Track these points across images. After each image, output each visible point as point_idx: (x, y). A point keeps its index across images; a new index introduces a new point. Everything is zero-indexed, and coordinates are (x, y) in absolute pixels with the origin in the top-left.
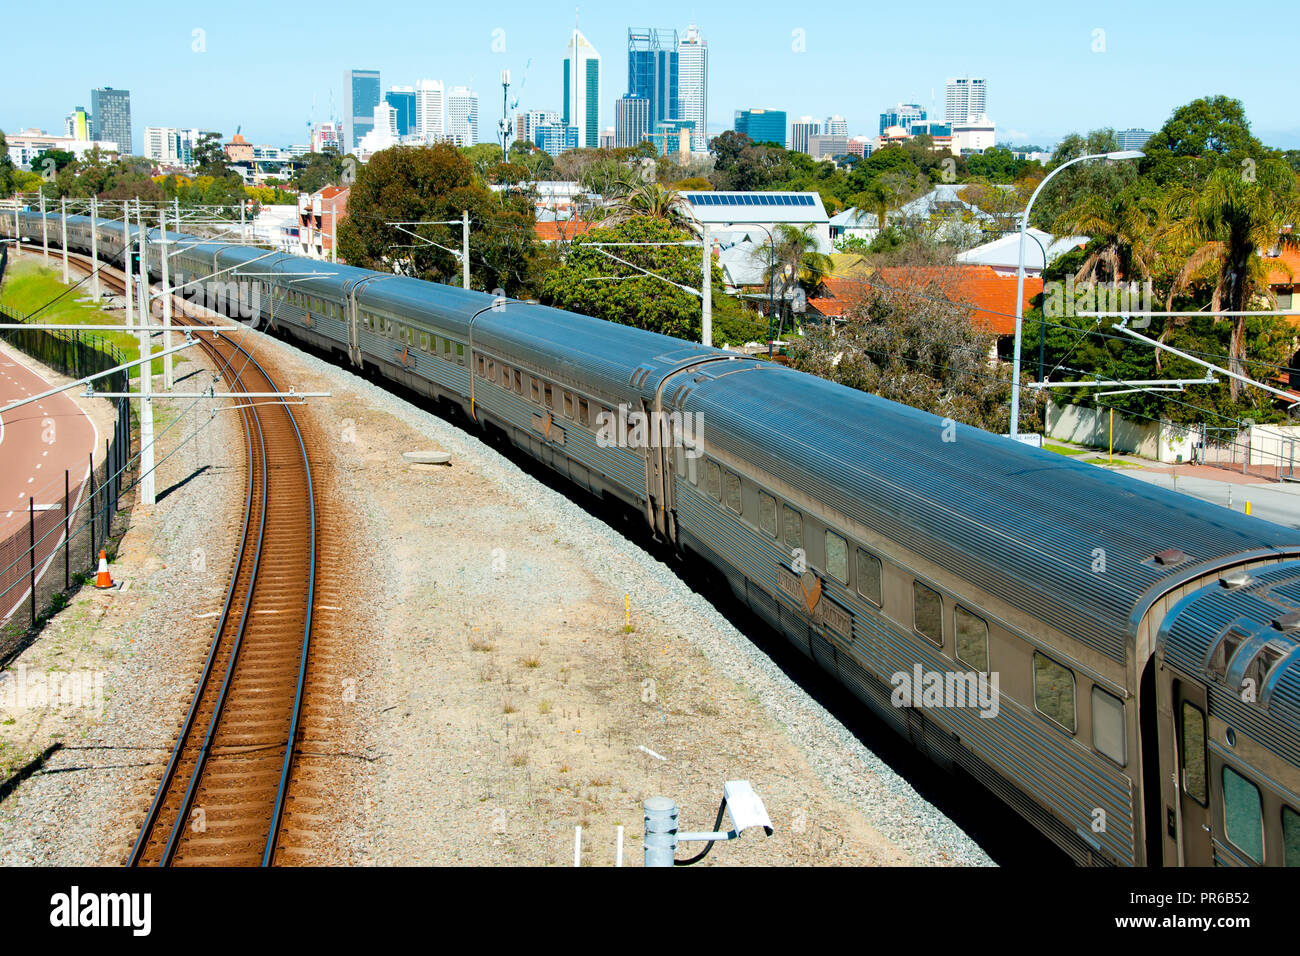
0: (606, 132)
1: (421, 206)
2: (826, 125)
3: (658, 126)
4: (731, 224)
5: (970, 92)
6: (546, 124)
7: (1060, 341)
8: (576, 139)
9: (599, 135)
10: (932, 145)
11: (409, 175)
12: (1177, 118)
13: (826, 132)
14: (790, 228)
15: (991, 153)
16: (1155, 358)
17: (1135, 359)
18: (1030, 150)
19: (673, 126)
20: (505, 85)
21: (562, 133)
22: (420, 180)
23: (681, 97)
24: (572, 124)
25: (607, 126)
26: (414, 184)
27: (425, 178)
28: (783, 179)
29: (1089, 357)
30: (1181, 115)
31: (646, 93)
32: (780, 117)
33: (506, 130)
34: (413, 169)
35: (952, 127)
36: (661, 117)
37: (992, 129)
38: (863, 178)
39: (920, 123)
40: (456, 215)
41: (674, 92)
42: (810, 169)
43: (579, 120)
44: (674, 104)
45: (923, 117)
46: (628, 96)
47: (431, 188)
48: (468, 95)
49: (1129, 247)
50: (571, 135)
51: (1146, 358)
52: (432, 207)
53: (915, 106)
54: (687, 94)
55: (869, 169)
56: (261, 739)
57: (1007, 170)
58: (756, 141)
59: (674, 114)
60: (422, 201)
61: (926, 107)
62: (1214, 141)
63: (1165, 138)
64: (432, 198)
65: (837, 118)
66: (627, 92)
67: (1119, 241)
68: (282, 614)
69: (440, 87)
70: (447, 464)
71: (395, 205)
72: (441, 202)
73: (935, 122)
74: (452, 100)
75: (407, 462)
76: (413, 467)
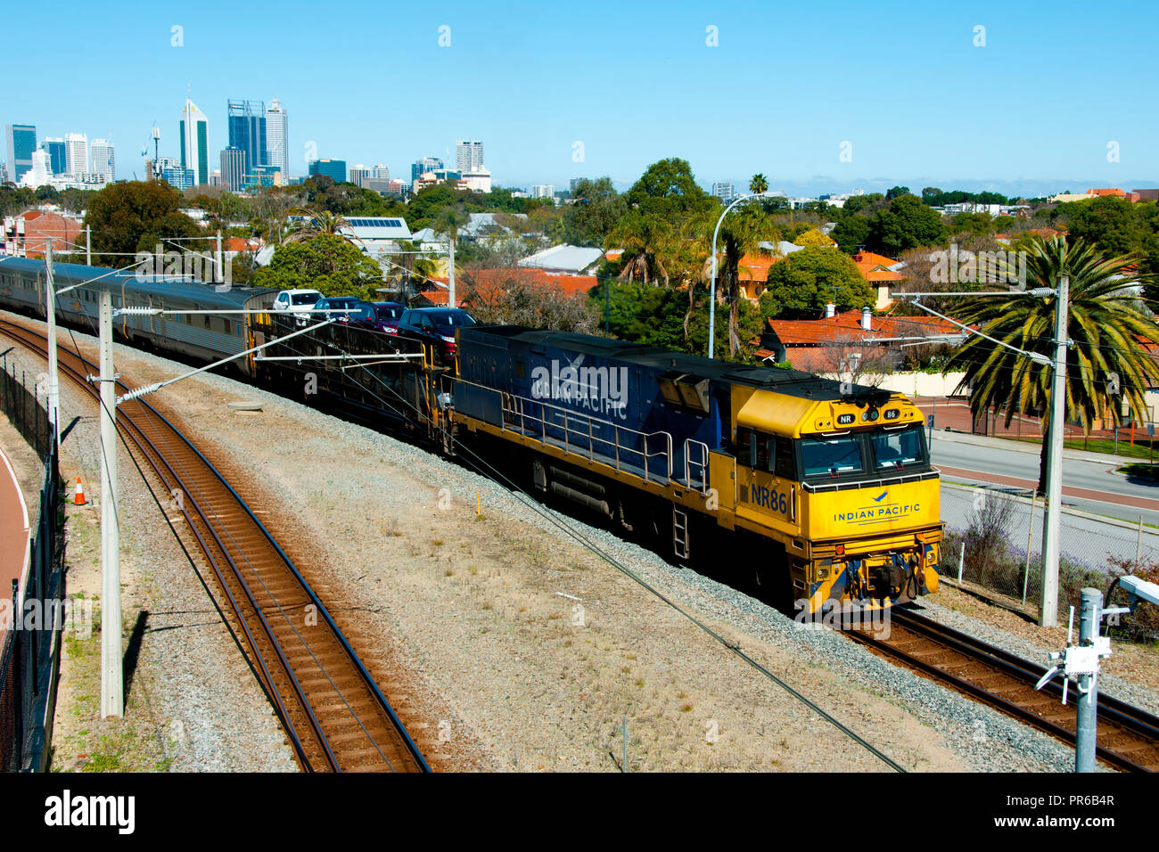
0: (213, 173)
1: (141, 226)
2: (374, 171)
3: (253, 169)
4: (375, 239)
5: (473, 150)
6: (169, 167)
7: (617, 319)
8: (193, 178)
9: (209, 176)
10: (457, 186)
11: (131, 204)
12: (651, 171)
13: (374, 176)
14: (406, 243)
15: (496, 190)
16: (683, 329)
17: (670, 330)
18: (514, 191)
19: (264, 170)
20: (156, 139)
21: (181, 174)
22: (140, 208)
23: (268, 149)
24: (188, 167)
25: (214, 169)
26: (136, 210)
27: (144, 206)
28: (360, 209)
29: (637, 329)
30: (652, 169)
31: (242, 146)
32: (342, 165)
33: (158, 172)
34: (134, 199)
35: (463, 173)
36: (255, 164)
37: (488, 176)
38: (421, 208)
39: (440, 171)
40: (168, 233)
41: (263, 146)
42: (377, 202)
43: (193, 163)
44: (264, 154)
45: (442, 167)
46: (229, 148)
47: (149, 214)
48: (107, 145)
49: (653, 255)
50: (188, 175)
51: (679, 328)
52: (150, 227)
53: (435, 159)
54: (273, 146)
55: (425, 202)
56: (287, 602)
57: (509, 203)
58: (339, 182)
59: (264, 162)
60: (143, 223)
61: (443, 159)
62: (674, 187)
63: (644, 184)
64: (150, 221)
65: (381, 166)
66: (228, 144)
67: (647, 251)
68: (227, 518)
69: (85, 139)
70: (259, 410)
71: (122, 225)
72: (158, 223)
73: (451, 170)
74: (94, 149)
75: (232, 410)
76: (237, 413)
